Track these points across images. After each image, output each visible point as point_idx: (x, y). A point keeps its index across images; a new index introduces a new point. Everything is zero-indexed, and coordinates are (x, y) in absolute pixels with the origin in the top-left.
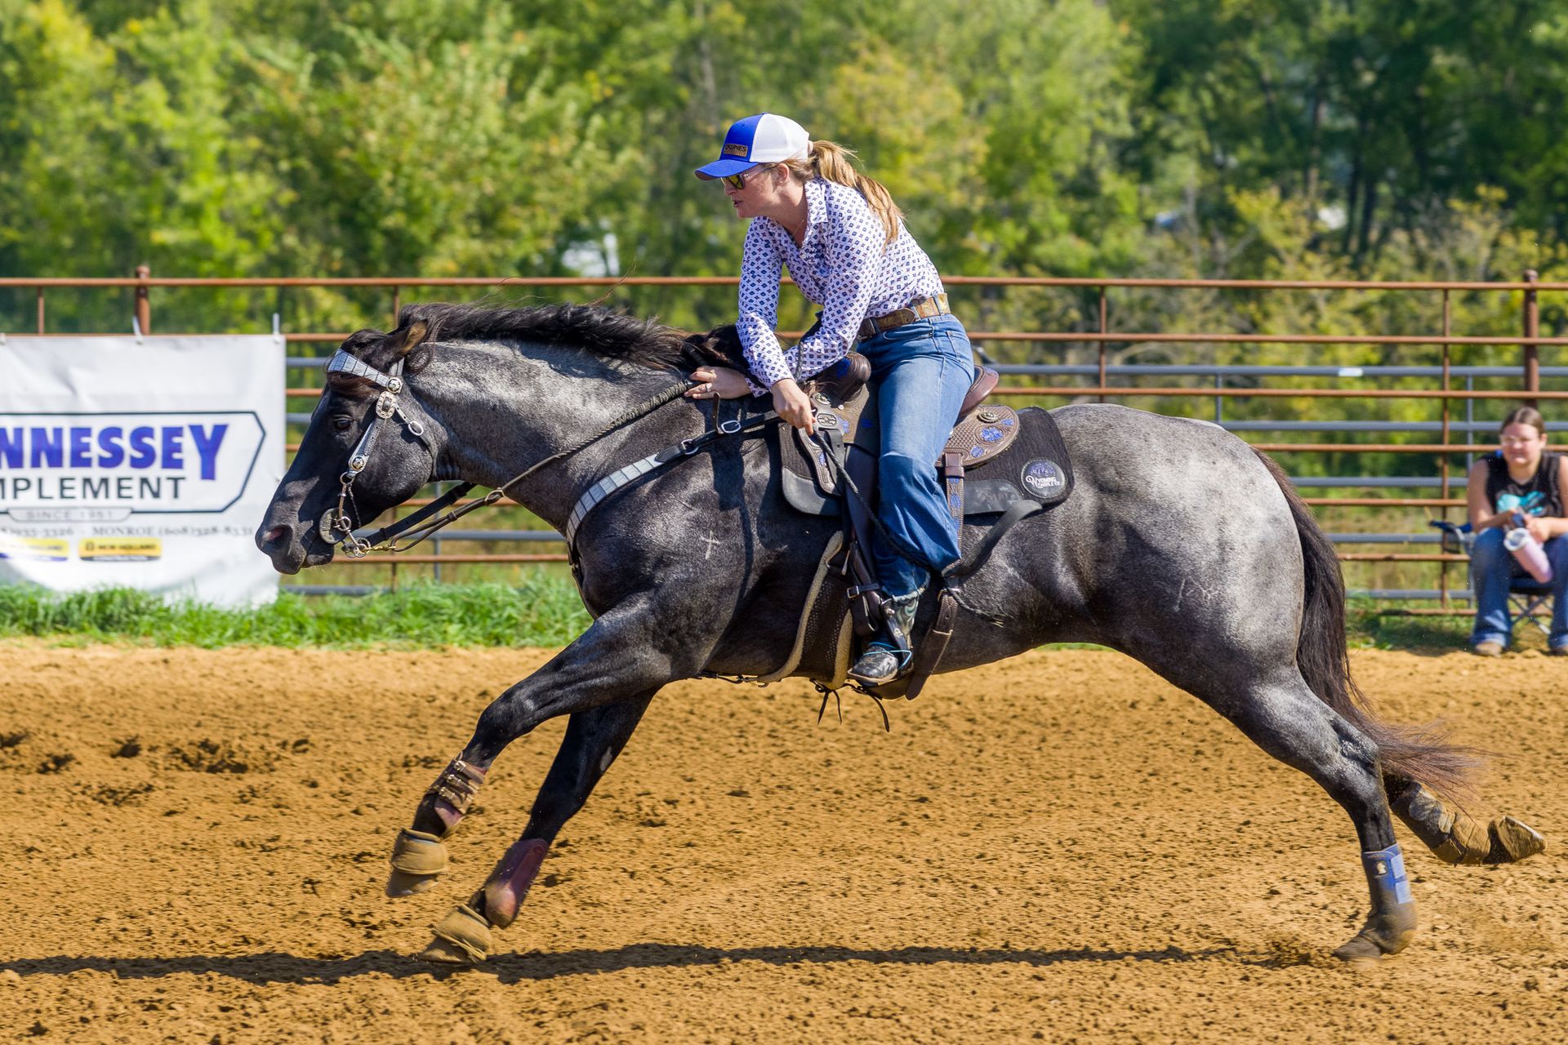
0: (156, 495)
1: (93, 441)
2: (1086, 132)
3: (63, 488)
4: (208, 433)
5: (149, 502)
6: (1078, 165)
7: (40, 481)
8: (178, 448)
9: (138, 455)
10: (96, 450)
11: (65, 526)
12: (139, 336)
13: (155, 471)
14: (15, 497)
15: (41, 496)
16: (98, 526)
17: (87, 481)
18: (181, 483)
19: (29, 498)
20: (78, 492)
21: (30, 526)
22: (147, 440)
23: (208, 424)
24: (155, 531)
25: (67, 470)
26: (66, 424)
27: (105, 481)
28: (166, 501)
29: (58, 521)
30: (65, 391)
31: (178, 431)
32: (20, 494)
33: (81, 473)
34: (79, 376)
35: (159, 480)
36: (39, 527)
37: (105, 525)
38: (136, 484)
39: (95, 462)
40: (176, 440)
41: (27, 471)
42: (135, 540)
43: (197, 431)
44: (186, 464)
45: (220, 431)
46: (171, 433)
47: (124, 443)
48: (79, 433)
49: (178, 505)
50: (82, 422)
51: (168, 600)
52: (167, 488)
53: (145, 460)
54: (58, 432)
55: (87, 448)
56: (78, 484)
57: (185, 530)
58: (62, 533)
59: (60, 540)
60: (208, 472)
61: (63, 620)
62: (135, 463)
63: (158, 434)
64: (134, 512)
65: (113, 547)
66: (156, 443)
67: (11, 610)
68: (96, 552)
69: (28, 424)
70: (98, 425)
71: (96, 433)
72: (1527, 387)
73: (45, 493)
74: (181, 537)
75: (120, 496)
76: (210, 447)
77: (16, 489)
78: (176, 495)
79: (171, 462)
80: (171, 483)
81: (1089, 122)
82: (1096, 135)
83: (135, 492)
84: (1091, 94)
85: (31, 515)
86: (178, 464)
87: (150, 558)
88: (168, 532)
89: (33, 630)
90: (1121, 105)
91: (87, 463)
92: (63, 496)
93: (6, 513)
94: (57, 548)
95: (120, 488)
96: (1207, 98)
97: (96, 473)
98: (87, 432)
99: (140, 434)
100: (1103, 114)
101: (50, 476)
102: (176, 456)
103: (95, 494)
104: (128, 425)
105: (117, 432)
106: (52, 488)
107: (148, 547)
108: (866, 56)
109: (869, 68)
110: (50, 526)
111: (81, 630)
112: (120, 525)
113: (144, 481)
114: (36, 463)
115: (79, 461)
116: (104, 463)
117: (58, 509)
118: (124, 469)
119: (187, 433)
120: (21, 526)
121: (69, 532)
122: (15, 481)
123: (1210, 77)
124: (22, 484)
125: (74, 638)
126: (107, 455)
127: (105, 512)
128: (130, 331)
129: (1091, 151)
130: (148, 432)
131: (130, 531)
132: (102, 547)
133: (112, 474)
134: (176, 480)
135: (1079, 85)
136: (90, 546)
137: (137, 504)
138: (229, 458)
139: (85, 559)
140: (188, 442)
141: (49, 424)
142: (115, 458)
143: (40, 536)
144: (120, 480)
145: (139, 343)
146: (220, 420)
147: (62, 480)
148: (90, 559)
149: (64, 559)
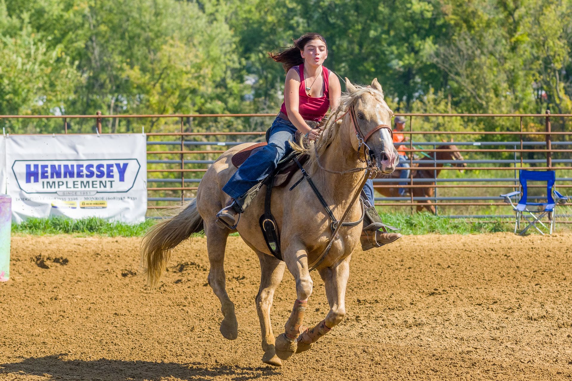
0: (105, 187)
1: (84, 169)
2: (224, 66)
3: (74, 185)
4: (122, 166)
5: (102, 189)
6: (221, 78)
7: (67, 182)
8: (112, 171)
9: (99, 173)
10: (85, 172)
11: (75, 197)
12: (98, 134)
13: (104, 179)
14: (59, 187)
15: (67, 187)
16: (86, 197)
17: (82, 182)
18: (113, 183)
19: (63, 188)
20: (79, 186)
21: (64, 197)
22: (102, 169)
23: (121, 163)
24: (105, 199)
25: (75, 179)
26: (75, 163)
27: (88, 182)
28: (108, 189)
29: (73, 195)
30: (74, 153)
31: (112, 166)
32: (60, 187)
33: (80, 179)
34: (79, 148)
35: (106, 182)
36: (67, 197)
37: (88, 197)
38: (98, 183)
39: (85, 176)
40: (111, 168)
41: (62, 179)
42: (98, 201)
43: (118, 165)
44: (114, 176)
45: (126, 165)
46: (109, 166)
47: (94, 170)
48: (79, 166)
49: (112, 190)
50: (81, 163)
51: (111, 221)
52: (108, 184)
53: (101, 175)
54: (72, 166)
55: (82, 171)
56: (79, 183)
57: (114, 198)
58: (74, 199)
59: (73, 202)
60: (122, 179)
61: (76, 228)
62: (98, 176)
63: (105, 167)
64: (97, 192)
65: (91, 204)
66: (105, 169)
67: (59, 225)
68: (86, 206)
69: (63, 163)
70: (85, 164)
71: (85, 166)
72: (548, 148)
73: (69, 186)
74: (113, 200)
75: (93, 187)
76: (122, 171)
77: (59, 185)
78: (111, 187)
79: (109, 176)
80: (110, 183)
81: (225, 63)
82: (227, 67)
83: (98, 186)
84: (225, 54)
85: (64, 194)
86: (112, 176)
87: (103, 208)
88: (109, 199)
89: (67, 231)
90: (235, 57)
91: (82, 176)
92: (74, 187)
93: (56, 193)
94: (72, 204)
95: (93, 184)
96: (261, 55)
97: (85, 179)
98: (82, 166)
99: (99, 167)
100: (229, 60)
101: (70, 181)
102: (111, 174)
103: (85, 187)
104: (95, 164)
105: (92, 166)
106: (70, 185)
107: (102, 204)
108: (171, 42)
109: (172, 46)
110: (70, 197)
111: (83, 231)
112: (93, 197)
113: (101, 182)
114: (65, 176)
115: (79, 175)
116: (87, 176)
117: (73, 192)
118: (94, 178)
119: (115, 166)
120: (61, 197)
121: (77, 199)
122: (59, 182)
123: (261, 48)
124: (61, 183)
125: (81, 234)
126: (89, 173)
127: (88, 193)
128: (96, 133)
129: (225, 73)
130: (102, 166)
131: (96, 199)
132: (87, 204)
133: (90, 180)
134: (111, 182)
135: (221, 51)
136: (83, 204)
137: (99, 189)
138: (129, 174)
139: (81, 208)
140: (115, 169)
141: (69, 163)
142: (91, 174)
143: (67, 200)
144: (93, 182)
145: (98, 137)
146: (126, 162)
147: (74, 182)
148: (84, 208)
149: (75, 208)
